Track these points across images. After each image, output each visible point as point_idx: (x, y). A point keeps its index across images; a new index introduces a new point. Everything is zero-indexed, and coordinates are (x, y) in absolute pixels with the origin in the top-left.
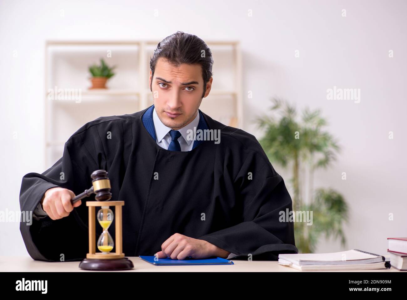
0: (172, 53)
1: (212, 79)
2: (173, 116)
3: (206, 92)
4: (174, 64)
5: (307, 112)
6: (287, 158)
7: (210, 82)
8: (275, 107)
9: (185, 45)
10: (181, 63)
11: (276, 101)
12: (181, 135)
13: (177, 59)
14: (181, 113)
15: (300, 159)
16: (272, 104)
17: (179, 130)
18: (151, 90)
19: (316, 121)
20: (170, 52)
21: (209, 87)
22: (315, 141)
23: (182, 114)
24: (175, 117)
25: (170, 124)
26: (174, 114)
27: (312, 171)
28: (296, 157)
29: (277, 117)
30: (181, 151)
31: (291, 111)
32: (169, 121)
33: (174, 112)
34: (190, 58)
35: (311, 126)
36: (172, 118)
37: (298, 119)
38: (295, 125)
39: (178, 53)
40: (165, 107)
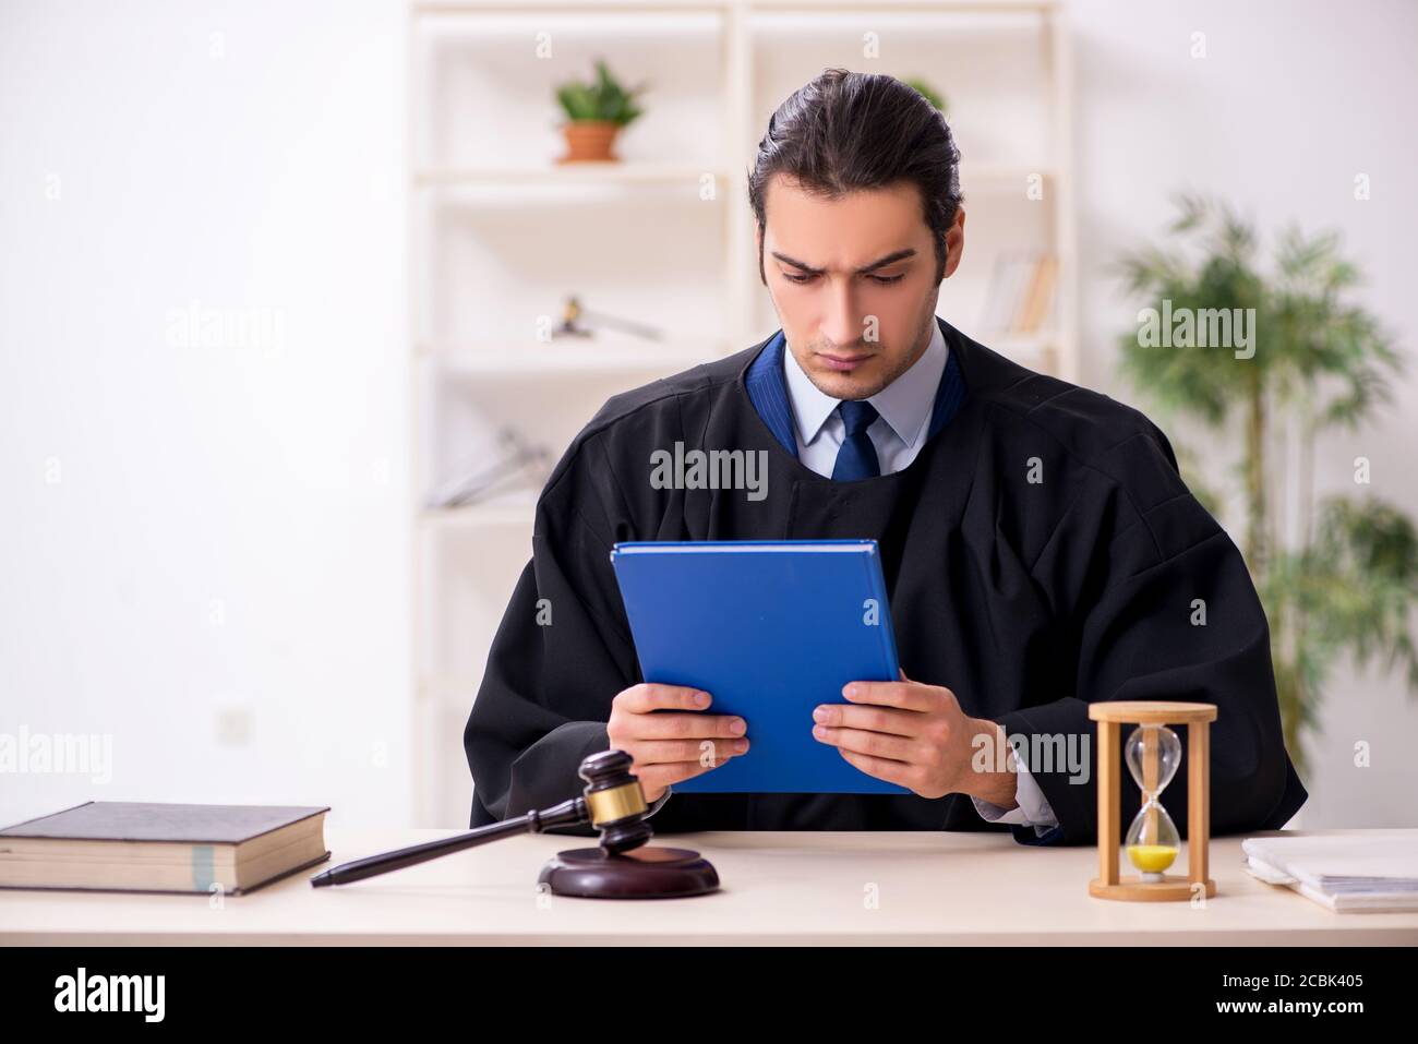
0: (813, 161)
1: (963, 215)
2: (847, 366)
3: (950, 260)
4: (822, 193)
5: (1292, 243)
6: (1225, 392)
7: (957, 223)
8: (1186, 225)
9: (853, 121)
10: (848, 190)
11: (1190, 204)
12: (877, 414)
13: (832, 176)
14: (870, 353)
15: (1271, 397)
16: (1176, 213)
17: (870, 400)
18: (765, 282)
19: (1323, 270)
20: (805, 157)
21: (957, 241)
22: (1320, 336)
23: (873, 356)
24: (854, 369)
25: (840, 390)
26: (848, 361)
27: (1308, 440)
28: (1256, 391)
29: (1192, 256)
30: (879, 474)
31: (1238, 235)
32: (833, 381)
33: (847, 354)
34: (877, 166)
35: (1308, 287)
36: (846, 373)
37: (1264, 264)
38: (1254, 283)
39: (830, 157)
40: (817, 339)
